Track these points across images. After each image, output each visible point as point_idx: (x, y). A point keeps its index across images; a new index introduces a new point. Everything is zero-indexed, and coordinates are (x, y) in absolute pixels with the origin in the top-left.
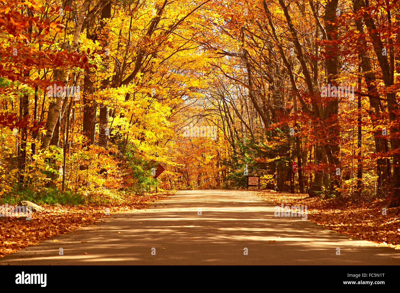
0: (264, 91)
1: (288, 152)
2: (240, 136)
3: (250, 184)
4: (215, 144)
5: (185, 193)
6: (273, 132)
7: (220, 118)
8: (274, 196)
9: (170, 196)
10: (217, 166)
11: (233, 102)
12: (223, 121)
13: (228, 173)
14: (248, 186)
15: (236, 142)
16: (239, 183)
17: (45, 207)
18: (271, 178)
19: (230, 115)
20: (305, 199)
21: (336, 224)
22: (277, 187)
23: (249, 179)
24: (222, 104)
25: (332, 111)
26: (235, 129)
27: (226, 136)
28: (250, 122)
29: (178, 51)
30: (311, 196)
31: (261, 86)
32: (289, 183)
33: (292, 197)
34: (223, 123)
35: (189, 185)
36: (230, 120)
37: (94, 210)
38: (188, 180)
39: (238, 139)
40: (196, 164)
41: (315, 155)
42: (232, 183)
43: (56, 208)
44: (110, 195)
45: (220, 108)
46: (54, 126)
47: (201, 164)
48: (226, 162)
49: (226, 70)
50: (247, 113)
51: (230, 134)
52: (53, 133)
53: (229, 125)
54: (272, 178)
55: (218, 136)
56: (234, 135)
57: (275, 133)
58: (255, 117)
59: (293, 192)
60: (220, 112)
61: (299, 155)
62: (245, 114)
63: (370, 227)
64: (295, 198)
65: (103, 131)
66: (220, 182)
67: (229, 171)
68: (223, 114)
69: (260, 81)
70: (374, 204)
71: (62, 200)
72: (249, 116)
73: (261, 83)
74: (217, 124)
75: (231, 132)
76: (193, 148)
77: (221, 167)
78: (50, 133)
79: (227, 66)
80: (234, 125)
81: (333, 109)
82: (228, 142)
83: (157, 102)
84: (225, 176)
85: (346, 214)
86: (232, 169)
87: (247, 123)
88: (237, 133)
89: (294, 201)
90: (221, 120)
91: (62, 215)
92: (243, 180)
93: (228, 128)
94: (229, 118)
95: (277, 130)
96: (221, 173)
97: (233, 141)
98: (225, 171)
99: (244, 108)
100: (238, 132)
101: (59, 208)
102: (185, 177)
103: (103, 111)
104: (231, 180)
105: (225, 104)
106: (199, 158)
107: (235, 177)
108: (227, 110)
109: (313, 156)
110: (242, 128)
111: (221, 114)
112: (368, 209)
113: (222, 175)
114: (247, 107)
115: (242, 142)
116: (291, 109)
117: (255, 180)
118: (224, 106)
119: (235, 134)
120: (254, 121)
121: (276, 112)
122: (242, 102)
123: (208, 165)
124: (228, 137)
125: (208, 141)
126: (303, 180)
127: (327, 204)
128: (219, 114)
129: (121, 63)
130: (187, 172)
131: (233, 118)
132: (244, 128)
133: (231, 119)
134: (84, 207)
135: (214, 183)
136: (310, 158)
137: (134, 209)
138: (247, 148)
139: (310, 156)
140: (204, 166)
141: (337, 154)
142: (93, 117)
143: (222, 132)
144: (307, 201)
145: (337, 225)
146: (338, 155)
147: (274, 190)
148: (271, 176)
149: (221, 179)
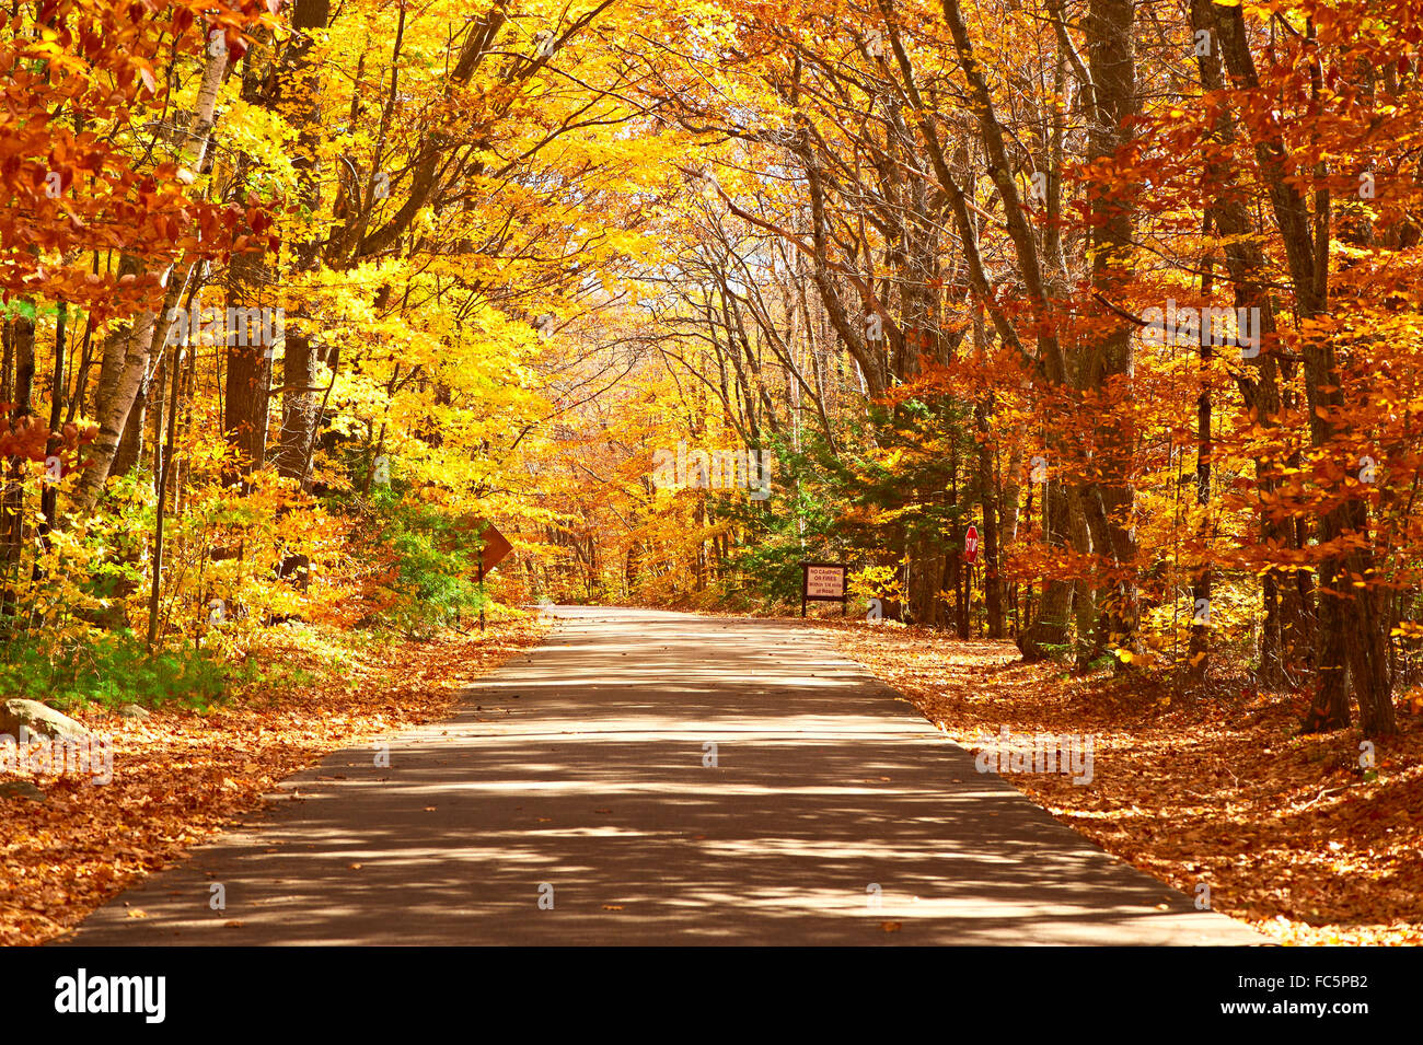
0: (869, 269)
1: (949, 486)
2: (780, 413)
3: (812, 591)
4: (693, 440)
5: (584, 636)
6: (897, 415)
7: (709, 348)
8: (897, 651)
9: (530, 649)
10: (698, 517)
11: (758, 294)
12: (720, 360)
13: (736, 545)
14: (806, 598)
15: (763, 437)
16: (774, 587)
17: (90, 721)
18: (889, 578)
19: (745, 342)
20: (1008, 666)
21: (1116, 808)
22: (907, 611)
23: (811, 577)
24: (717, 301)
25: (1109, 361)
26: (762, 390)
27: (730, 414)
28: (816, 369)
29: (564, 129)
30: (1031, 656)
31: (857, 246)
32: (950, 597)
33: (961, 660)
34: (721, 367)
35: (595, 583)
36: (744, 359)
37: (262, 733)
38: (593, 563)
39: (774, 425)
40: (621, 507)
41: (1043, 500)
42: (747, 583)
43: (128, 725)
44: (318, 652)
45: (709, 315)
46: (123, 413)
47: (639, 511)
48: (730, 505)
49: (734, 186)
50: (806, 334)
51: (743, 407)
52: (119, 439)
53: (741, 377)
54: (893, 579)
55: (703, 411)
56: (760, 409)
57: (905, 418)
58: (836, 348)
59: (964, 635)
60: (712, 329)
61: (989, 498)
62: (800, 336)
63: (1235, 825)
64: (972, 661)
65: (294, 419)
66: (705, 578)
67: (740, 540)
68: (722, 334)
69: (853, 228)
70: (1250, 710)
71: (149, 691)
72: (812, 348)
73: (858, 235)
74: (697, 370)
75: (748, 401)
76: (613, 451)
77: (712, 523)
78: (110, 437)
79: (737, 172)
80: (758, 377)
81: (1111, 354)
82: (738, 436)
83: (488, 308)
84: (726, 554)
85: (1150, 754)
86: (749, 533)
87: (806, 371)
88: (768, 403)
89: (969, 676)
90: (715, 356)
91: (152, 752)
92: (788, 574)
93: (737, 385)
94: (742, 350)
95: (915, 409)
96: (709, 543)
97: (756, 433)
98: (725, 536)
99: (796, 317)
100: (774, 401)
101: (140, 722)
102: (581, 552)
103: (296, 346)
104: (745, 571)
105: (728, 300)
106: (636, 489)
107: (761, 565)
108: (733, 322)
109: (1037, 501)
110: (789, 388)
111: (714, 334)
112: (1229, 733)
113: (716, 548)
114: (807, 314)
115: (788, 440)
116: (963, 332)
117: (831, 579)
118: (725, 309)
119: (764, 405)
120: (832, 367)
121: (911, 345)
122: (788, 296)
123: (663, 514)
124: (737, 416)
125: (665, 429)
126: (1001, 589)
127: (1085, 698)
128: (705, 335)
129: (361, 170)
130: (591, 538)
131: (754, 350)
132: (795, 387)
133: (750, 355)
134: (228, 714)
135: (685, 581)
136: (1029, 510)
137: (403, 726)
138: (804, 461)
139: (1029, 501)
140: (652, 516)
141: (1123, 513)
142: (261, 371)
143: (717, 401)
144: (1014, 676)
145: (1117, 815)
146: (1125, 519)
147: (899, 621)
148: (888, 573)
149: (709, 564)
